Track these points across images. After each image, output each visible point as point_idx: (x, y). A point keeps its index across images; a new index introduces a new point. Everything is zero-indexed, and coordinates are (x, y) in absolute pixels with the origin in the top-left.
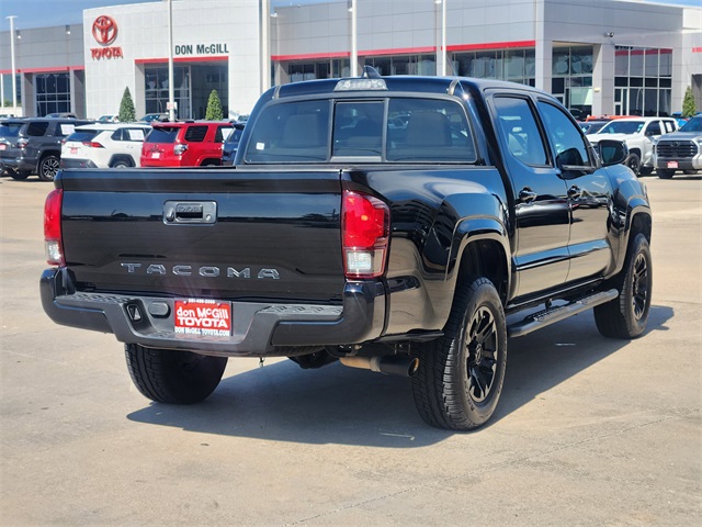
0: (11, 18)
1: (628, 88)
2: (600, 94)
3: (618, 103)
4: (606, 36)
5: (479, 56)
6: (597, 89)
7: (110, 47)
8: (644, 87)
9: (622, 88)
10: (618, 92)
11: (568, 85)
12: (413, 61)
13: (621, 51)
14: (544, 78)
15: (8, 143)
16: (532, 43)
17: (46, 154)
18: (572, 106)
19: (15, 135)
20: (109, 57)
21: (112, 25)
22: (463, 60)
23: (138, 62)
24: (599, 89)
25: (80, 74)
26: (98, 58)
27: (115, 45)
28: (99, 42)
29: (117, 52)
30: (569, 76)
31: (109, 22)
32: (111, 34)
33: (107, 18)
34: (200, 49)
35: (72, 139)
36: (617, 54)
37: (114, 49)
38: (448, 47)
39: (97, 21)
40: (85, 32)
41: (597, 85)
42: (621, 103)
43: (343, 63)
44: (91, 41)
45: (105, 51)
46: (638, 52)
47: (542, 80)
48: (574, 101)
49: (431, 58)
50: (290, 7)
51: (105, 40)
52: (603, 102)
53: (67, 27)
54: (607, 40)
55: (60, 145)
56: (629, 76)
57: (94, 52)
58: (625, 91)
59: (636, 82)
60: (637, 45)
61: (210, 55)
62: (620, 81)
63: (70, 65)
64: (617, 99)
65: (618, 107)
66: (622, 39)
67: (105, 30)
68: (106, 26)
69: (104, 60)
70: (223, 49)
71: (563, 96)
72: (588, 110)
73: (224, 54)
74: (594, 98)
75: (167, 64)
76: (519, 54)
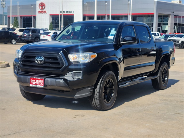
0: (18, 2)
1: (177, 26)
2: (170, 27)
3: (174, 30)
4: (172, 12)
5: (139, 16)
6: (169, 26)
7: (43, 10)
8: (181, 26)
9: (176, 26)
10: (174, 27)
11: (162, 25)
12: (122, 17)
13: (176, 17)
14: (156, 23)
15: (27, 34)
16: (153, 14)
17: (36, 37)
18: (163, 30)
19: (29, 32)
20: (43, 13)
21: (44, 5)
22: (134, 17)
23: (51, 15)
24: (170, 26)
25: (35, 17)
26: (40, 13)
27: (44, 10)
28: (40, 9)
29: (45, 12)
30: (162, 22)
31: (43, 4)
32: (43, 7)
33: (43, 3)
34: (67, 12)
35: (43, 34)
36: (175, 17)
37: (44, 11)
38: (132, 14)
39: (40, 4)
40: (37, 6)
41: (169, 25)
42: (175, 30)
43: (103, 17)
44: (38, 9)
45: (42, 12)
46: (180, 17)
47: (155, 23)
48: (163, 29)
49: (126, 17)
50: (90, 2)
51: (42, 9)
52: (171, 29)
53: (32, 5)
54: (172, 13)
55: (40, 35)
56: (177, 23)
57: (39, 12)
58: (176, 27)
59: (179, 24)
60: (180, 15)
61: (69, 14)
62: (175, 24)
63: (32, 15)
64: (174, 29)
65: (174, 31)
66: (176, 13)
67: (42, 6)
68: (42, 5)
69: (41, 14)
70: (73, 12)
71: (160, 27)
72: (166, 31)
73: (73, 14)
74: (168, 28)
75: (59, 16)
76: (149, 16)
